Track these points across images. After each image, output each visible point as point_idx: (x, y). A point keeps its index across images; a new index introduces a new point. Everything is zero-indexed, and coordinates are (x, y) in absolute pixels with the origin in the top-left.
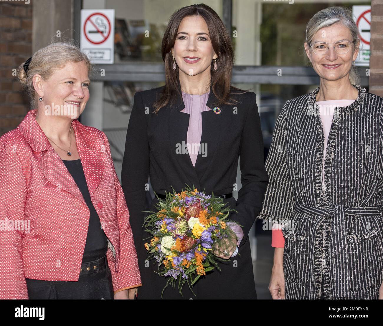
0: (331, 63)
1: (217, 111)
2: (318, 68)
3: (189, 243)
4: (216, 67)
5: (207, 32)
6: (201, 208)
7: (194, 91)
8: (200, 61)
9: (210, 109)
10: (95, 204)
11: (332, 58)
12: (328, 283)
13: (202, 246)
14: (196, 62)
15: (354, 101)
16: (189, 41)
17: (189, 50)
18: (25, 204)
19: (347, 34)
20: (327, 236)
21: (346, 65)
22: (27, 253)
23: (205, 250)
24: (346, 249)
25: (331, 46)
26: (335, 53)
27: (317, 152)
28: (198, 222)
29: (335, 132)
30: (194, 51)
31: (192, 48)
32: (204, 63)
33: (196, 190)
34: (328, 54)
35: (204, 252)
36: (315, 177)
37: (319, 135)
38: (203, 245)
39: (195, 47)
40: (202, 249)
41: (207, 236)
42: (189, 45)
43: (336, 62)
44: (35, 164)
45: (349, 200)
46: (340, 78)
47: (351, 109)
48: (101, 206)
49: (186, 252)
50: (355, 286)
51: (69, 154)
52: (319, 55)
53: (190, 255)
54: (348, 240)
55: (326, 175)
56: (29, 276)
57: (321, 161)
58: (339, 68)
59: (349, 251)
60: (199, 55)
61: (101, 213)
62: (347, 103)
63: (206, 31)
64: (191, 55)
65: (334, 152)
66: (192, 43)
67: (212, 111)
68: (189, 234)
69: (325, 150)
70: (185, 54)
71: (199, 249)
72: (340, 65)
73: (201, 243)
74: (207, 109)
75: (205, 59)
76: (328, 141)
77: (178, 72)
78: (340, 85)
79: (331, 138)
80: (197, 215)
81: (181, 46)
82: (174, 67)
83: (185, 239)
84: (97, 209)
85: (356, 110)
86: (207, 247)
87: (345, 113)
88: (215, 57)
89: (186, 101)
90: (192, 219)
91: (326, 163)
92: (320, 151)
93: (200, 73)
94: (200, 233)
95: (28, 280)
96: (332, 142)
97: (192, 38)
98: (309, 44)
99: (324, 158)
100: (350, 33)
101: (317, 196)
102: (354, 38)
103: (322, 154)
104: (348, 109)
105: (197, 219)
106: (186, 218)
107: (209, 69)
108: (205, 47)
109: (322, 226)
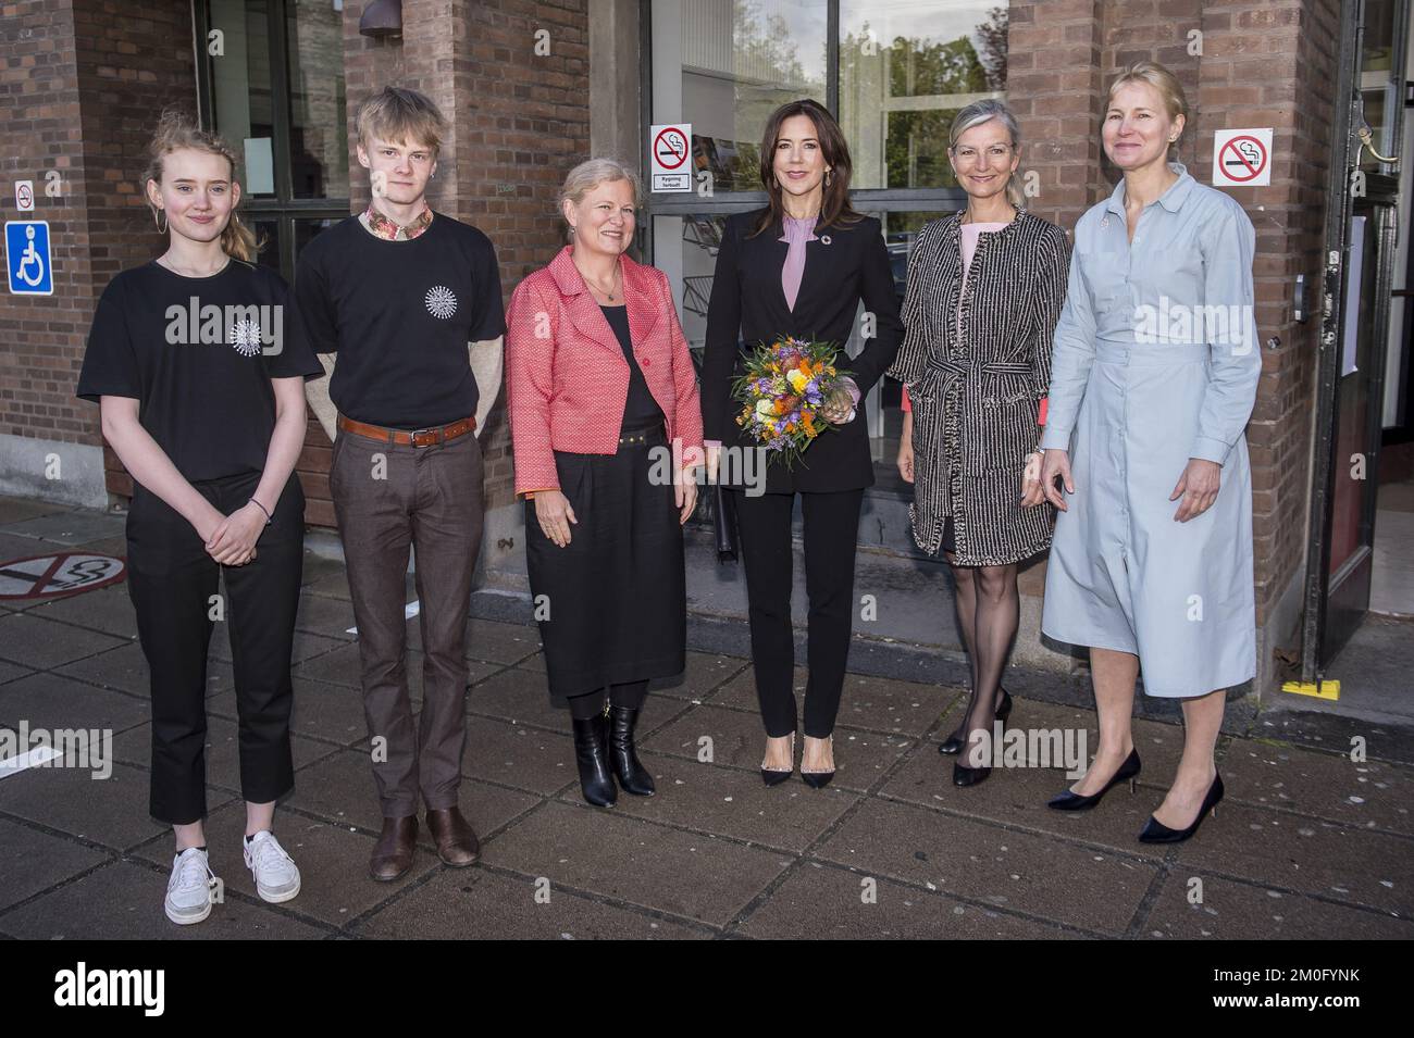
0: (980, 174)
1: (826, 240)
2: (965, 181)
3: (791, 401)
4: (828, 183)
5: (816, 136)
6: (800, 357)
7: (799, 214)
8: (808, 175)
9: (817, 238)
10: (639, 360)
11: (982, 167)
12: (959, 458)
13: (808, 403)
14: (802, 176)
15: (1007, 224)
16: (794, 150)
17: (792, 163)
18: (554, 359)
19: (1004, 135)
20: (960, 399)
21: (1002, 177)
22: (557, 419)
23: (812, 406)
24: (981, 415)
25: (982, 152)
26: (987, 161)
27: (953, 290)
28: (800, 374)
29: (977, 265)
30: (800, 163)
31: (796, 159)
32: (813, 178)
33: (791, 339)
34: (978, 162)
35: (811, 409)
36: (949, 323)
37: (957, 268)
38: (810, 400)
39: (801, 158)
40: (809, 407)
41: (813, 388)
42: (792, 155)
43: (989, 173)
44: (563, 309)
45: (990, 352)
46: (993, 194)
47: (1002, 235)
48: (647, 363)
49: (788, 414)
50: (992, 463)
51: (611, 299)
52: (964, 163)
53: (794, 416)
54: (983, 405)
55: (962, 320)
56: (559, 447)
57: (957, 302)
58: (991, 181)
59: (984, 418)
60: (805, 168)
61: (646, 372)
62: (997, 227)
63: (814, 135)
64: (796, 168)
65: (975, 291)
66: (796, 152)
67: (820, 241)
68: (790, 390)
69: (964, 288)
70: (788, 168)
71: (806, 406)
72: (994, 176)
73: (806, 398)
74: (813, 238)
75: (814, 171)
76: (969, 278)
77: (781, 192)
78: (991, 204)
79: (972, 273)
80: (796, 366)
81: (783, 157)
82: (776, 185)
83: (785, 397)
84: (641, 366)
85: (1009, 236)
86: (816, 403)
87: (994, 240)
88: (828, 169)
89: (786, 227)
90: (790, 372)
91: (963, 305)
92: (957, 289)
93: (808, 191)
94: (803, 387)
95: (557, 453)
96: (974, 278)
97: (797, 146)
98: (954, 149)
99: (962, 298)
100: (1008, 133)
101: (950, 347)
102: (1013, 140)
103: (959, 294)
104: (998, 236)
105: (797, 371)
106: (784, 372)
107: (820, 184)
108: (813, 157)
109: (954, 386)
